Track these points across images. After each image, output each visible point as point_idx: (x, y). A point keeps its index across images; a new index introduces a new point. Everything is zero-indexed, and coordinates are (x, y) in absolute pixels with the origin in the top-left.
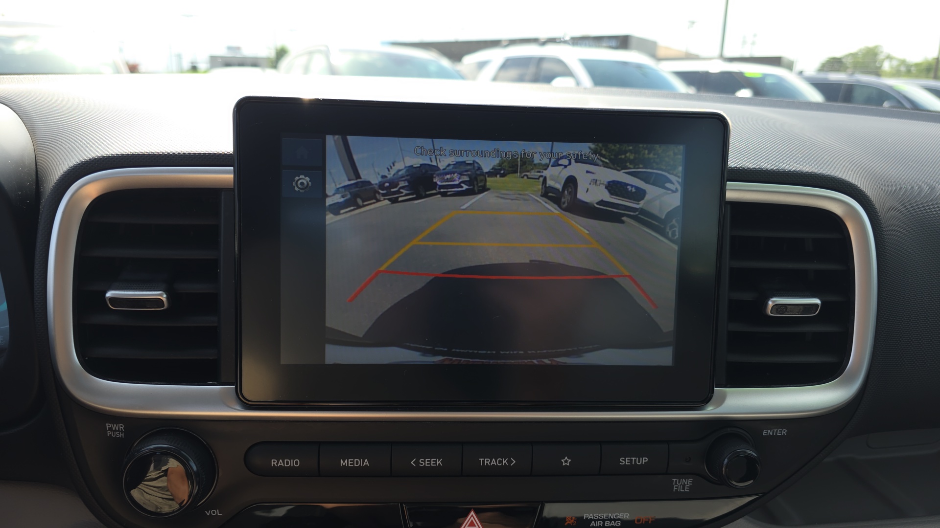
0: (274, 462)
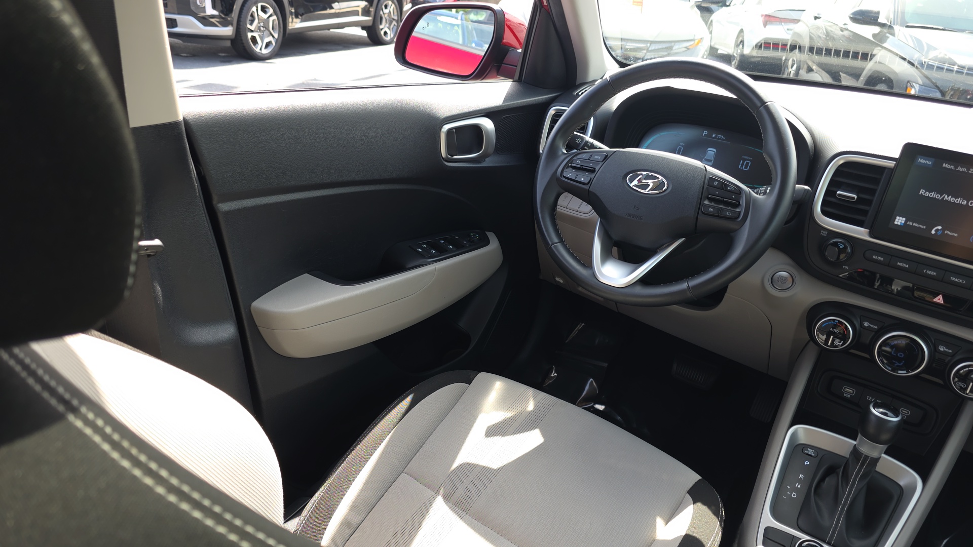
0: (874, 257)
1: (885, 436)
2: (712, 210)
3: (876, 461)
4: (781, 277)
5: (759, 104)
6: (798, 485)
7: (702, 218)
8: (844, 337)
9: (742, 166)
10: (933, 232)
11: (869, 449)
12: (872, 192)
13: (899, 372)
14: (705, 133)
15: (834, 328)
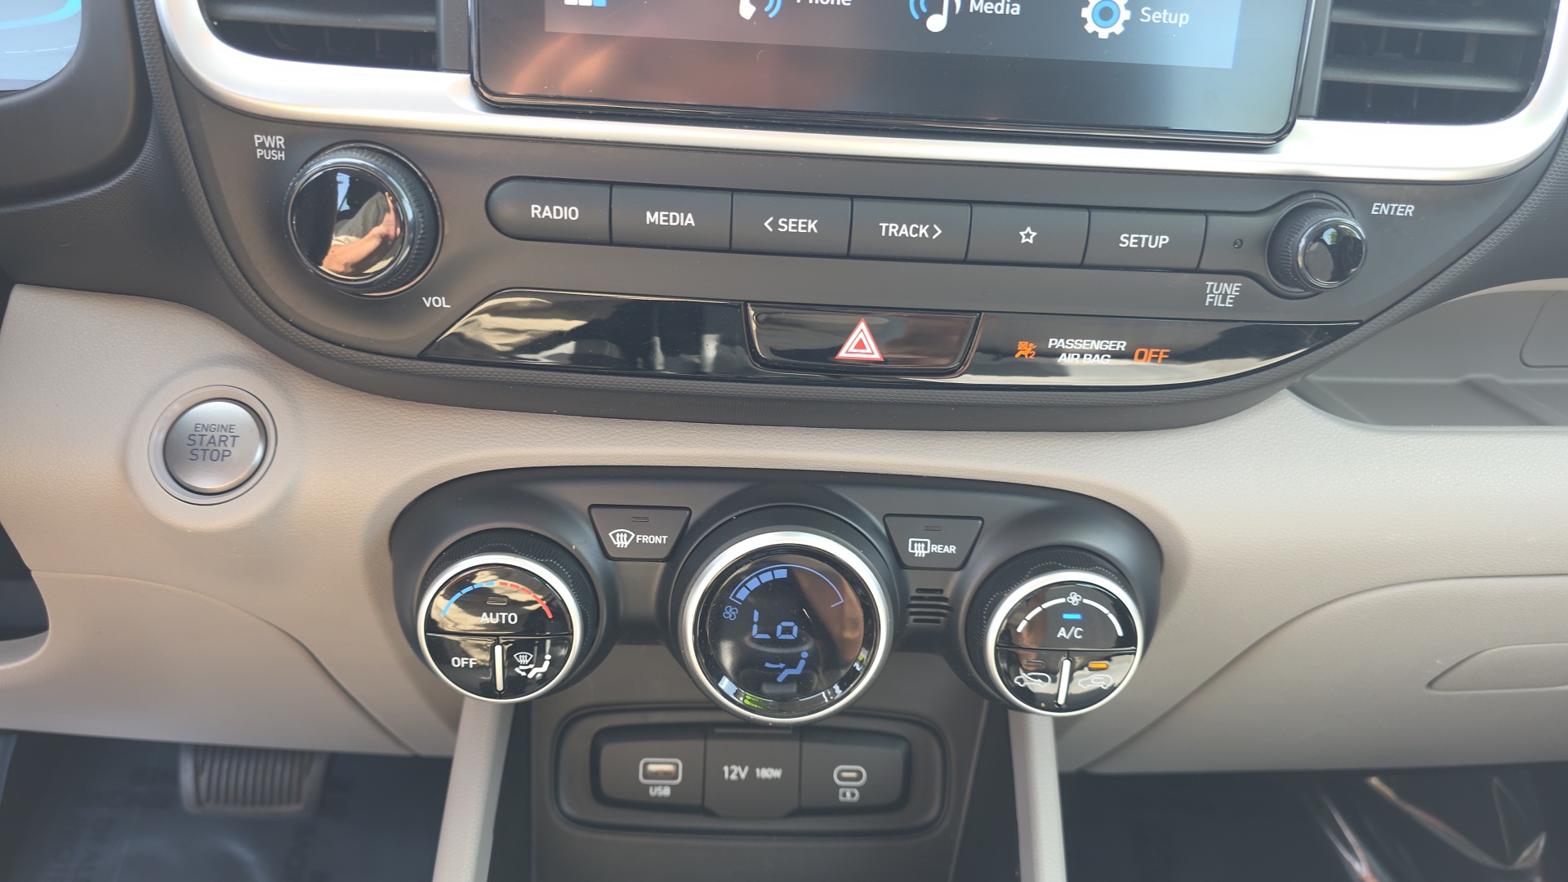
0: (535, 210)
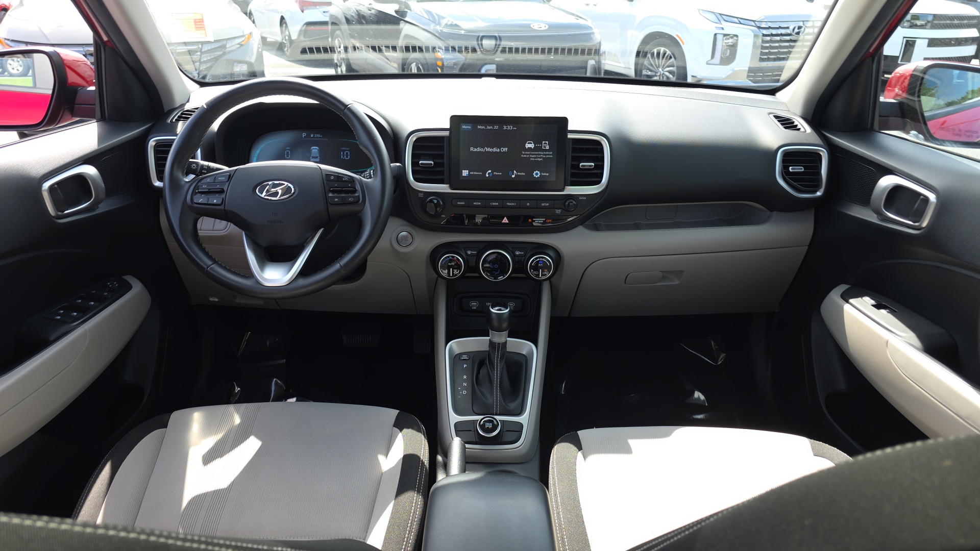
0: (457, 203)
1: (505, 325)
2: (337, 200)
3: (505, 344)
4: (403, 236)
5: (343, 108)
6: (465, 384)
7: (331, 208)
8: (458, 266)
9: (344, 157)
10: (487, 175)
11: (500, 337)
12: (442, 156)
13: (499, 278)
14: (304, 135)
15: (451, 263)
